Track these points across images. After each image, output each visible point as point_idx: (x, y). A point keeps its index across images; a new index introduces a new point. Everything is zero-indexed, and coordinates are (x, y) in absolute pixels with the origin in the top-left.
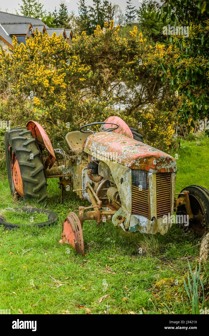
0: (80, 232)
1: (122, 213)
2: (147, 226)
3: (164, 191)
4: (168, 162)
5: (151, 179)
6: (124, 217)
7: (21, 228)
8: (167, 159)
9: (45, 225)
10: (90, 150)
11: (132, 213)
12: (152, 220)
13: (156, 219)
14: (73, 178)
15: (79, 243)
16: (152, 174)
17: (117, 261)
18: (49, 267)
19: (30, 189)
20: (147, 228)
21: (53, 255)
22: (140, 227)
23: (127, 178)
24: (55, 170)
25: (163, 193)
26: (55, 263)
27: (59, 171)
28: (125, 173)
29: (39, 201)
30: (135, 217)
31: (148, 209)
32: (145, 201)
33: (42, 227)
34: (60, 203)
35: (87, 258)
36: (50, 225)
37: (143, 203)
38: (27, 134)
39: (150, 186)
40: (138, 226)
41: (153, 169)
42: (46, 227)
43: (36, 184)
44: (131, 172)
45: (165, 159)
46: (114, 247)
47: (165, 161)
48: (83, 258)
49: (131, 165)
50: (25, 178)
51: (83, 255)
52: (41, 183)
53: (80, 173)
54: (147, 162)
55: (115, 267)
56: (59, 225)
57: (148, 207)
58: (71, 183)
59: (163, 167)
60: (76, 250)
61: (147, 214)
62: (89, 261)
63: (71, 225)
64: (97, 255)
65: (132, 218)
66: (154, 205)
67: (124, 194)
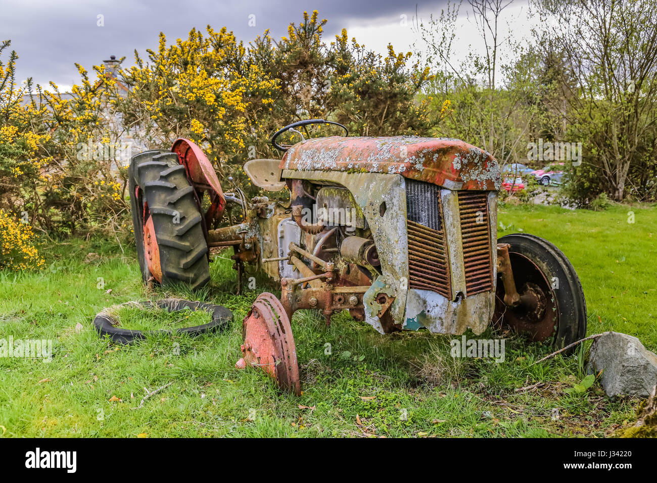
0: (286, 335)
1: (384, 287)
2: (443, 316)
3: (475, 233)
4: (484, 166)
5: (449, 204)
6: (392, 297)
7: (149, 338)
8: (482, 158)
9: (203, 331)
10: (296, 170)
11: (411, 285)
12: (456, 301)
13: (466, 296)
14: (260, 245)
15: (287, 363)
16: (449, 192)
17: (382, 404)
18: (210, 430)
19: (173, 261)
20: (444, 321)
21: (220, 397)
22: (427, 319)
23: (395, 201)
24: (225, 233)
25: (475, 238)
26: (226, 418)
27: (233, 234)
28: (392, 189)
29: (193, 287)
30: (416, 294)
31: (445, 274)
32: (436, 257)
33: (198, 334)
34: (235, 293)
35: (308, 400)
36: (214, 331)
37: (435, 261)
38: (169, 159)
39: (446, 219)
40: (423, 315)
41: (453, 180)
42: (205, 336)
43: (186, 252)
44: (403, 186)
45: (478, 157)
46: (363, 370)
47: (478, 162)
48: (298, 401)
49: (405, 168)
50: (163, 240)
51: (298, 394)
52: (196, 250)
53: (274, 232)
54: (440, 163)
55: (381, 420)
56: (235, 330)
57: (445, 269)
58: (256, 255)
59: (473, 177)
60: (280, 383)
61: (444, 285)
62: (314, 408)
63: (264, 322)
64: (331, 392)
65: (411, 298)
66: (459, 265)
67: (389, 240)
